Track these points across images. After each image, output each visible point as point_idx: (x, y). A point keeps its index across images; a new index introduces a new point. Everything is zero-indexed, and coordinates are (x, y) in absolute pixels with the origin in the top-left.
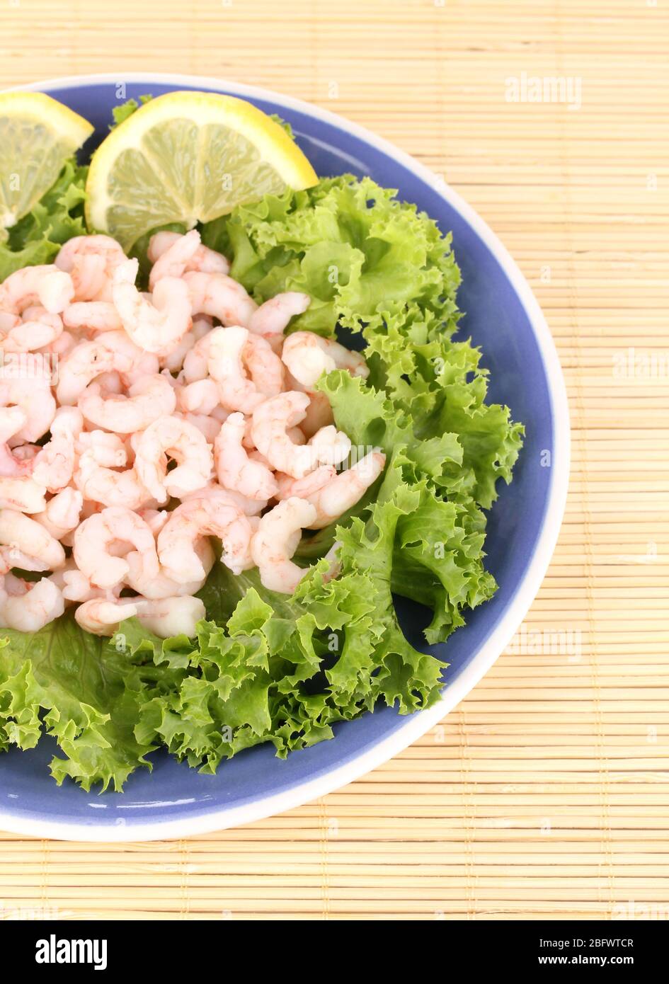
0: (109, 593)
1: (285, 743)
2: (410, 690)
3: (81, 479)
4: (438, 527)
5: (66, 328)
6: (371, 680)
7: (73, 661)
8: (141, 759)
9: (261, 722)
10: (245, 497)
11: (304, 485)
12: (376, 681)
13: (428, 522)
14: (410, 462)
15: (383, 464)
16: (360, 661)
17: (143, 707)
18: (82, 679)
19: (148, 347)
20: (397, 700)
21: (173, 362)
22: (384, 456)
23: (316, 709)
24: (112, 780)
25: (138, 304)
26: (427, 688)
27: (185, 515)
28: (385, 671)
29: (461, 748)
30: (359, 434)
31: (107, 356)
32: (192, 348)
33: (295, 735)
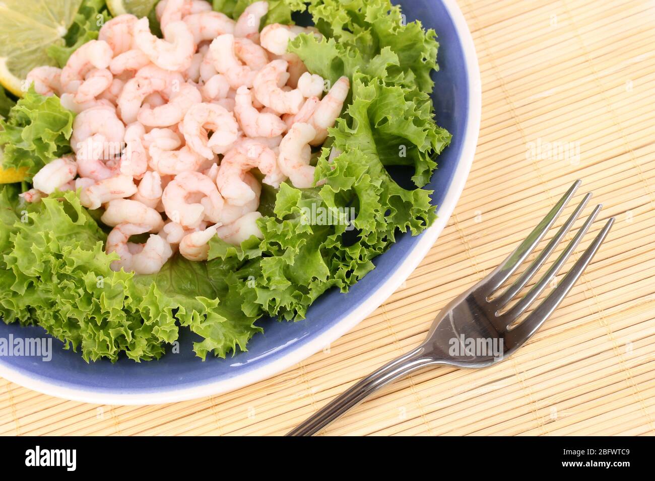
0: (197, 229)
1: (344, 281)
2: (414, 217)
3: (154, 163)
4: (395, 105)
5: (115, 76)
6: (385, 220)
7: (189, 282)
8: (253, 326)
9: (323, 273)
10: (266, 137)
11: (301, 115)
12: (389, 219)
13: (387, 105)
14: (364, 75)
15: (348, 84)
16: (372, 207)
17: (242, 292)
18: (199, 291)
19: (171, 68)
20: (408, 227)
21: (193, 73)
22: (347, 79)
23: (356, 252)
24: (237, 345)
25: (154, 41)
26: (425, 212)
27: (229, 161)
28: (393, 210)
29: (467, 251)
30: (327, 72)
31: (146, 82)
32: (202, 61)
33: (348, 274)
